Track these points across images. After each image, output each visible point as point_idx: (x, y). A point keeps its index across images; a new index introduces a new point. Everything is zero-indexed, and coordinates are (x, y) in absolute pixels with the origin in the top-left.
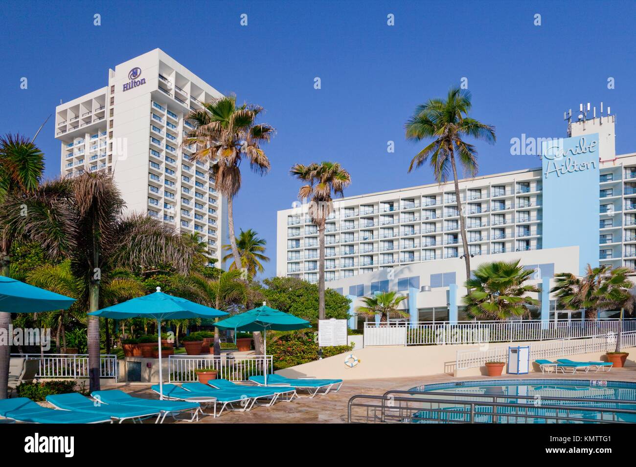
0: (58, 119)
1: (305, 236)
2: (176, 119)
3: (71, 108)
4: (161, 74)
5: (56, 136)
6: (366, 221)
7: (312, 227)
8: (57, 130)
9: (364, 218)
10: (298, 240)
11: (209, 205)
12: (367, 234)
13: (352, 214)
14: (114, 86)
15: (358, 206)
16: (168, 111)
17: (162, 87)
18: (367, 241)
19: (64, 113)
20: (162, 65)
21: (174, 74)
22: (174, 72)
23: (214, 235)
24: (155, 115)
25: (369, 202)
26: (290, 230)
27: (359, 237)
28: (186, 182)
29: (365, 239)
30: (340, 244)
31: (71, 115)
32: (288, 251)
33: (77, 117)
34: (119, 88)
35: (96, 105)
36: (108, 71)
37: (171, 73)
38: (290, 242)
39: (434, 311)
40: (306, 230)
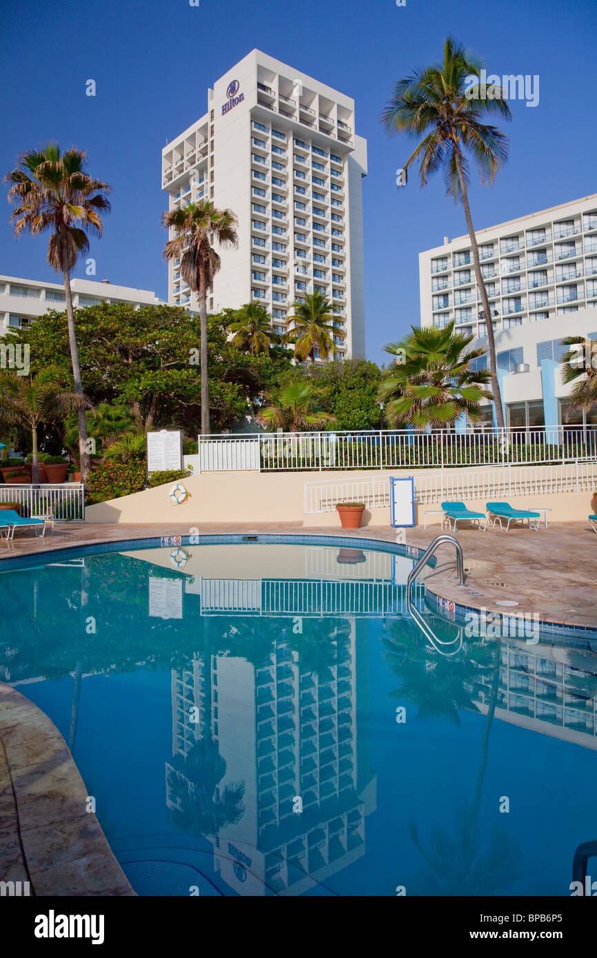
0: (165, 164)
1: (455, 288)
2: (284, 139)
3: (176, 148)
4: (261, 82)
5: (163, 187)
6: (536, 255)
7: (464, 273)
8: (164, 180)
9: (532, 251)
10: (445, 295)
11: (333, 254)
12: (539, 277)
13: (516, 247)
14: (213, 110)
15: (521, 234)
16: (273, 130)
17: (261, 100)
18: (539, 288)
19: (170, 155)
20: (261, 71)
21: (276, 80)
22: (277, 77)
23: (341, 298)
24: (256, 139)
25: (538, 225)
26: (435, 281)
27: (526, 283)
28: (300, 226)
29: (536, 285)
30: (501, 296)
31: (176, 156)
32: (434, 314)
33: (182, 158)
34: (218, 111)
35: (199, 138)
36: (207, 91)
37: (274, 78)
38: (436, 299)
39: (527, 407)
40: (456, 279)
